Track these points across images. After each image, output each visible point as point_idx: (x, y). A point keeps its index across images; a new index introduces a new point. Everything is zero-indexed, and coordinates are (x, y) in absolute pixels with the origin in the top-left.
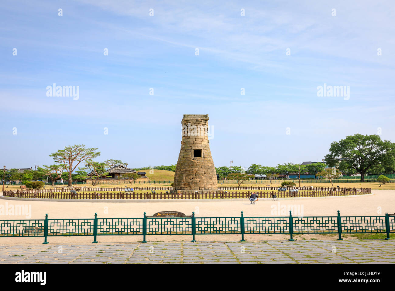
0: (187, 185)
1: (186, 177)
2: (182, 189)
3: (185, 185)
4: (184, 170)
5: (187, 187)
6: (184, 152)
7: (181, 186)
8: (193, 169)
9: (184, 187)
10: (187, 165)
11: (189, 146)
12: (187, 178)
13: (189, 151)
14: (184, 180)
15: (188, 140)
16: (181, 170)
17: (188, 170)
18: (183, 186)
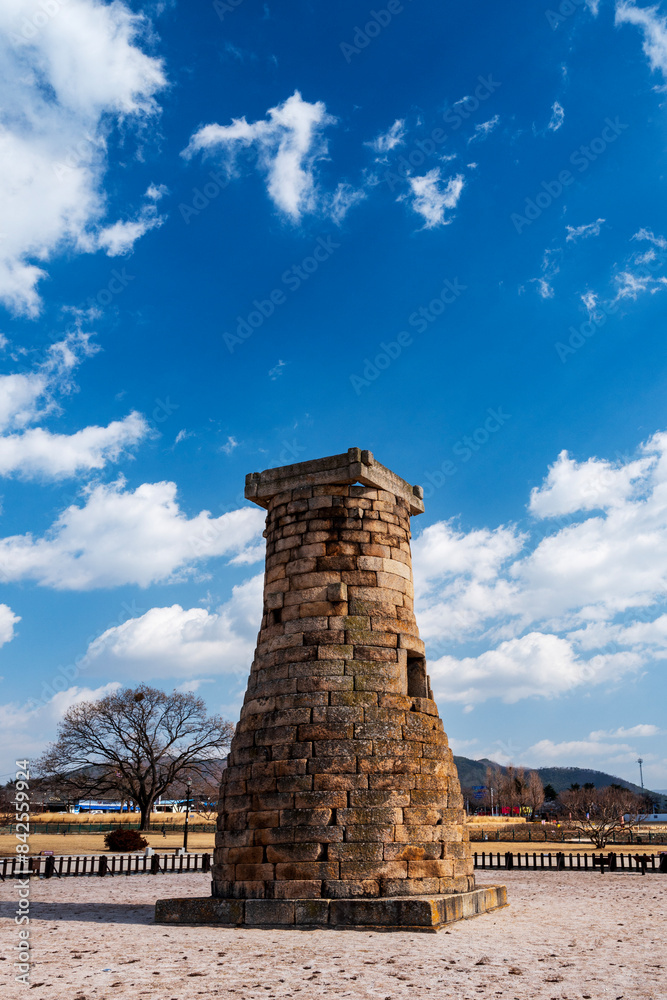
0: (422, 862)
1: (410, 815)
2: (392, 889)
3: (407, 860)
4: (389, 764)
5: (421, 873)
6: (349, 656)
7: (383, 870)
8: (433, 766)
9: (404, 874)
10: (398, 735)
11: (377, 627)
12: (415, 819)
13: (388, 653)
14: (402, 834)
15: (370, 594)
16: (365, 764)
17: (414, 766)
18: (393, 870)
